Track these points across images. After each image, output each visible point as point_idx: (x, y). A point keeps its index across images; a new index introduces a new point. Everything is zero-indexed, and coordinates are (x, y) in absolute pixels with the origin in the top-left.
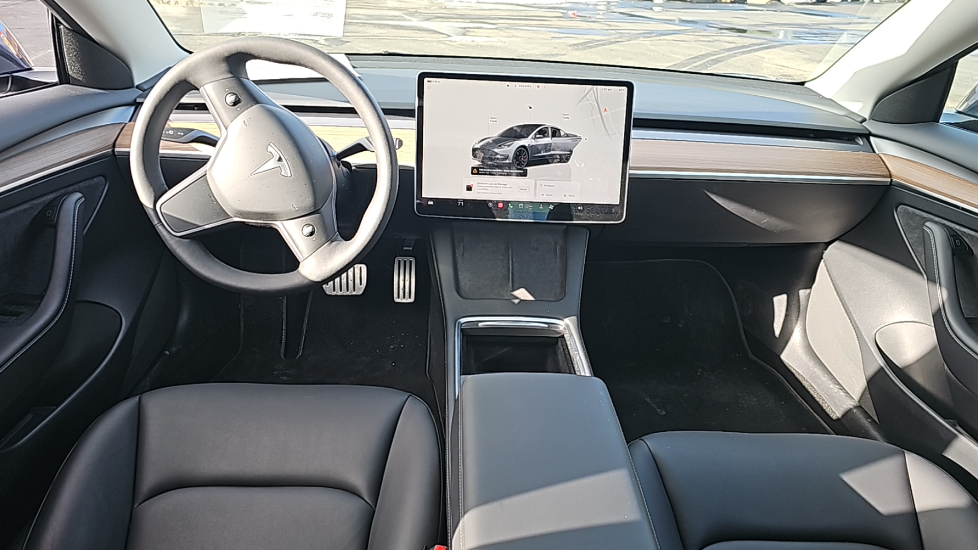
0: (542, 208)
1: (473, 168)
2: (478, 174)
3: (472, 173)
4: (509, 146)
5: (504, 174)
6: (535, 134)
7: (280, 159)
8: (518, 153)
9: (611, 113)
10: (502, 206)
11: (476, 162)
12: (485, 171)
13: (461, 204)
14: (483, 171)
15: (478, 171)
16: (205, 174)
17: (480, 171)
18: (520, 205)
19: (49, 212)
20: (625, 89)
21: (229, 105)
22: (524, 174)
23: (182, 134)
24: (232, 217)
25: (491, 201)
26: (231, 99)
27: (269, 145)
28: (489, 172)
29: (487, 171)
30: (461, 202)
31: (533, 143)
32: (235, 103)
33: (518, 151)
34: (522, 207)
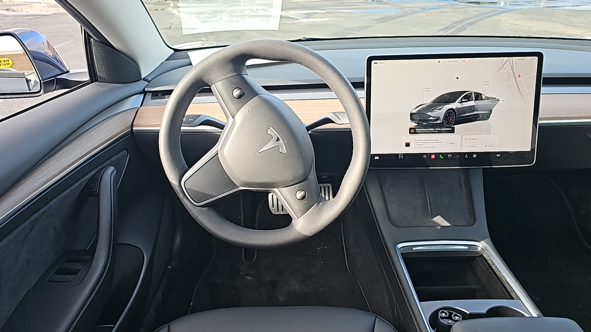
0: (467, 157)
1: (410, 129)
2: (415, 133)
3: (410, 133)
4: (440, 109)
5: (435, 132)
6: (462, 99)
7: (278, 140)
8: (447, 115)
9: (524, 79)
10: (434, 158)
11: (414, 124)
12: (421, 131)
13: (401, 157)
14: (419, 131)
15: (415, 131)
16: (217, 154)
17: (417, 131)
18: (449, 155)
19: (93, 185)
20: (536, 58)
21: (235, 98)
22: (453, 131)
23: (192, 120)
24: (239, 187)
25: (425, 154)
26: (236, 93)
27: (269, 128)
28: (424, 131)
29: (422, 131)
30: (401, 156)
31: (460, 106)
32: (240, 97)
33: (447, 113)
34: (451, 157)
